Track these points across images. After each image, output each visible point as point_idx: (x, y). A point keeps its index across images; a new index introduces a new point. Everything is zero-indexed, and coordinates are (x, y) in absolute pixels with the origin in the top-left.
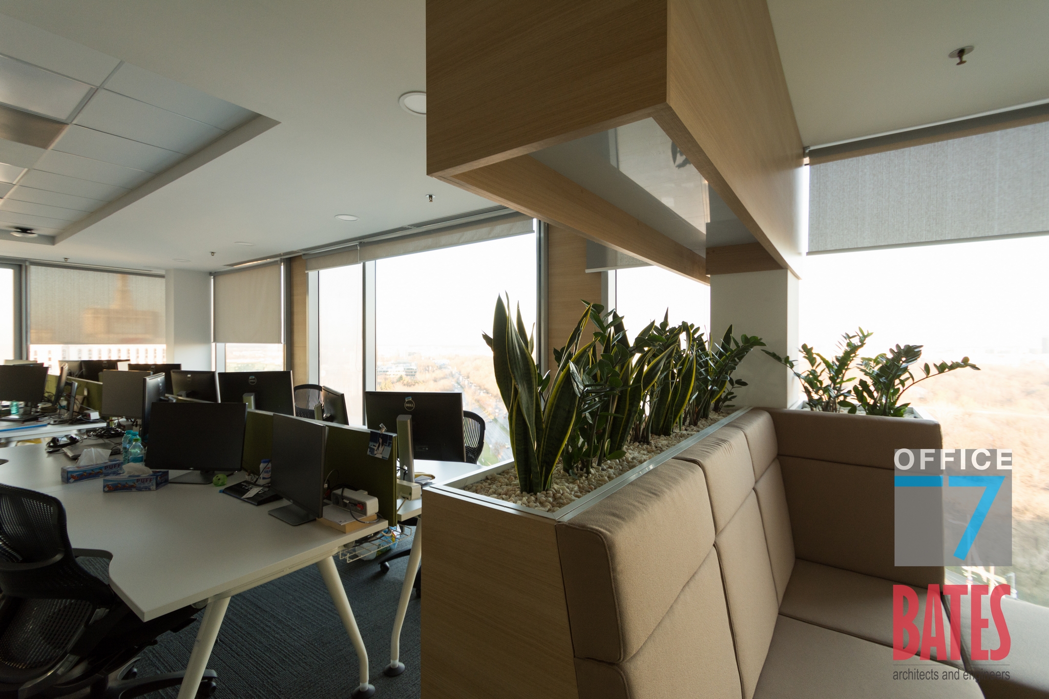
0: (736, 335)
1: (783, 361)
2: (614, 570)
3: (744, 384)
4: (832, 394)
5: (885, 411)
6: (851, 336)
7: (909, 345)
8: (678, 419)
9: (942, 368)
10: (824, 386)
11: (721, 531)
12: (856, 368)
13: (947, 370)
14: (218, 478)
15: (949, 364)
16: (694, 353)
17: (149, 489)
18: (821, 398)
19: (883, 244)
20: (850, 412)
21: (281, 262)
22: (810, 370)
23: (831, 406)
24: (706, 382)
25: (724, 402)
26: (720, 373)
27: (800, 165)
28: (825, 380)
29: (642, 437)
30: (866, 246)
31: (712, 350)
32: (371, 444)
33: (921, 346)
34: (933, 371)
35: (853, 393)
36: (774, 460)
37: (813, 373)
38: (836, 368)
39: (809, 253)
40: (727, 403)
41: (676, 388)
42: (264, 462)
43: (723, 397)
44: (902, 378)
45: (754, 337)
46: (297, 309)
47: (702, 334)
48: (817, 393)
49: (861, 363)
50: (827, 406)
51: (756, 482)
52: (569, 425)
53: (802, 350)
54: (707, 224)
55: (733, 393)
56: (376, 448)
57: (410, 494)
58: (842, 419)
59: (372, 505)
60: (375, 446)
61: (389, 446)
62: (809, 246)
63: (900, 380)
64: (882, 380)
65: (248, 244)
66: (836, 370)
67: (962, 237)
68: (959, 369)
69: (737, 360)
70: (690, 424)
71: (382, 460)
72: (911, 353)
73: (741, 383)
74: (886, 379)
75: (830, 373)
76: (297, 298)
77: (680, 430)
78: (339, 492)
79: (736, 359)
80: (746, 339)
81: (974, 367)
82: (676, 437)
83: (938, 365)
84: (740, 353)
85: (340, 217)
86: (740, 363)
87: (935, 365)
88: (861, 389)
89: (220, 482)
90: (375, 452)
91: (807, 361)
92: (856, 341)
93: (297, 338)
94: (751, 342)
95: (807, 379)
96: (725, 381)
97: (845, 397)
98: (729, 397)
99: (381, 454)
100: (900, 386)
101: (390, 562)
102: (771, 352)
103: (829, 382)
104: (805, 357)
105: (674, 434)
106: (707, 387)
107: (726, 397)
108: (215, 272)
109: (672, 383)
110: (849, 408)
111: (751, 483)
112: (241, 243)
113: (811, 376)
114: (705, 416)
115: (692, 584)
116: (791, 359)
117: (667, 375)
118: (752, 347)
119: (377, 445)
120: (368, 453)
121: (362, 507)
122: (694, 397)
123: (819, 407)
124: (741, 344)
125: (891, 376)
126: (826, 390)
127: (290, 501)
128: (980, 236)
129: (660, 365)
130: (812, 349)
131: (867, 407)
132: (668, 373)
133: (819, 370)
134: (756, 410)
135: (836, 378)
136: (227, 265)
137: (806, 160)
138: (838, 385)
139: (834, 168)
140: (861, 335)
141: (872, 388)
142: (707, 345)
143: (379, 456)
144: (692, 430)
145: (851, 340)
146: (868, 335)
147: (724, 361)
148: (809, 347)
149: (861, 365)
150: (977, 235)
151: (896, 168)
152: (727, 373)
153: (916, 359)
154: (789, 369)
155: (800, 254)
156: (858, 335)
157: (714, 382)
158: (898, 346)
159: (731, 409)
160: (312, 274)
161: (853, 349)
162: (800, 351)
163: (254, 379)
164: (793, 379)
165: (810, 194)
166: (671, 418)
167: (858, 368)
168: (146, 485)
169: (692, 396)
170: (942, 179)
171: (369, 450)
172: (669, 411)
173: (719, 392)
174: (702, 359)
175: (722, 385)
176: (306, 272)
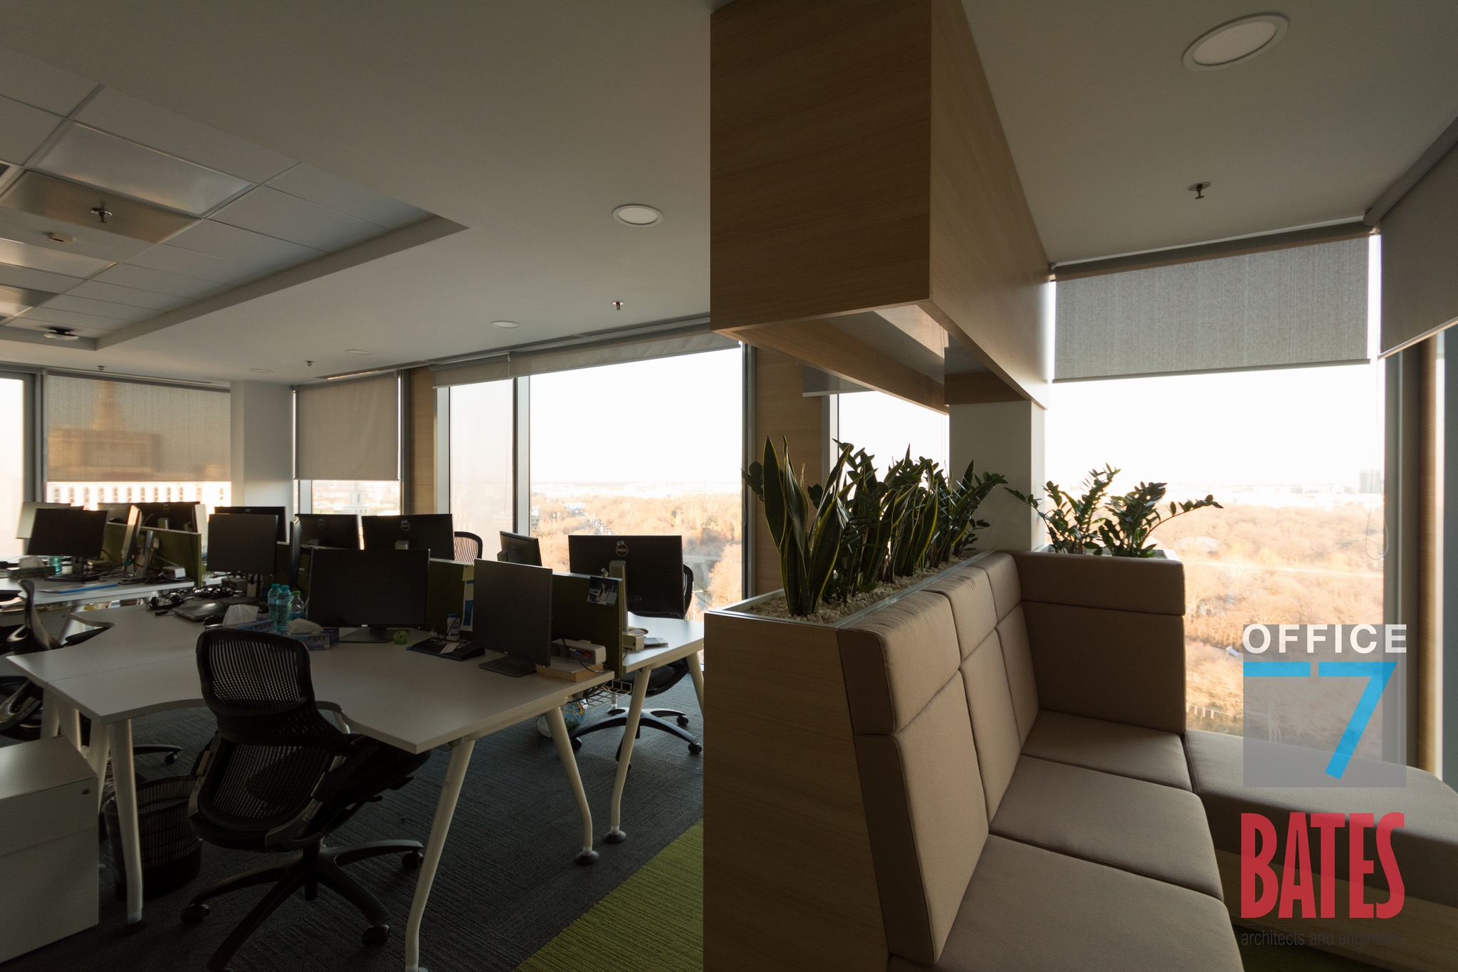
0: (978, 472)
1: (1027, 500)
2: (887, 662)
3: (986, 525)
4: (1077, 536)
5: (1132, 552)
6: (1098, 472)
7: (1152, 483)
8: (920, 559)
9: (1187, 507)
10: (1069, 527)
11: (965, 659)
12: (1104, 508)
13: (1192, 508)
14: (400, 635)
15: (1194, 502)
16: (936, 491)
17: (323, 649)
18: (1066, 539)
19: (1133, 373)
20: (1095, 553)
21: (398, 375)
22: (1056, 510)
23: (1076, 548)
24: (946, 521)
25: (964, 546)
26: (962, 512)
27: (1045, 281)
28: (1071, 520)
29: (885, 577)
30: (1115, 374)
31: (953, 487)
32: (592, 591)
33: (1165, 484)
34: (1179, 510)
35: (1099, 533)
36: (1017, 605)
37: (1059, 513)
38: (1082, 507)
39: (1055, 381)
40: (968, 546)
41: (918, 527)
42: (452, 616)
43: (963, 540)
44: (1150, 517)
45: (996, 475)
46: (419, 436)
47: (942, 471)
48: (1062, 534)
49: (1110, 502)
50: (1072, 547)
51: (998, 623)
52: (834, 555)
53: (1047, 488)
54: (945, 349)
55: (974, 535)
56: (597, 595)
57: (634, 644)
58: (1088, 561)
59: (601, 653)
60: (597, 593)
61: (614, 591)
62: (1055, 373)
63: (1147, 520)
64: (1128, 519)
65: (363, 353)
66: (1082, 509)
67: (1212, 368)
68: (1203, 508)
69: (979, 499)
70: (930, 566)
71: (608, 607)
72: (1156, 491)
73: (983, 524)
74: (1132, 518)
75: (1076, 513)
76: (419, 422)
77: (922, 571)
78: (559, 642)
79: (977, 497)
80: (988, 477)
81: (1217, 505)
82: (918, 577)
83: (1183, 504)
84: (983, 491)
85: (497, 324)
86: (982, 502)
87: (1180, 504)
88: (1106, 529)
89: (402, 639)
90: (598, 599)
91: (1052, 500)
92: (1103, 478)
93: (419, 473)
94: (993, 480)
95: (1052, 520)
96: (967, 521)
97: (1091, 538)
98: (970, 539)
99: (605, 600)
100: (1147, 526)
101: (581, 737)
102: (1014, 490)
103: (1075, 523)
104: (1049, 496)
105: (916, 575)
106: (948, 527)
107: (967, 539)
108: (299, 386)
109: (915, 521)
110: (1095, 550)
111: (992, 621)
112: (355, 352)
113: (1057, 517)
114: (946, 560)
115: (942, 693)
116: (1034, 498)
117: (911, 513)
118: (994, 485)
119: (599, 591)
120: (588, 600)
121: (591, 656)
122: (935, 537)
123: (1065, 549)
124: (983, 481)
125: (1137, 516)
126: (1072, 531)
127: (503, 653)
128: (1230, 366)
129: (905, 503)
130: (1057, 486)
131: (1113, 549)
132: (911, 512)
133: (1065, 510)
134: (998, 553)
135: (1081, 518)
136: (321, 377)
137: (1053, 277)
138: (1086, 526)
139: (1081, 285)
140: (1108, 472)
141: (1118, 528)
142: (946, 481)
143: (604, 603)
144: (933, 572)
145: (1098, 477)
146: (1116, 472)
147: (966, 499)
148: (1054, 485)
149: (1110, 504)
150: (1227, 366)
151: (1147, 291)
152: (968, 512)
153: (1160, 497)
154: (1033, 509)
155: (1045, 381)
156: (1105, 472)
157: (955, 522)
158: (1142, 484)
159: (973, 552)
160: (441, 391)
161: (1100, 486)
162: (1045, 489)
163: (407, 524)
164: (1038, 520)
165: (1056, 315)
166: (913, 558)
167: (1106, 507)
168: (319, 643)
169: (934, 536)
170: (1192, 304)
171: (589, 597)
172: (911, 551)
173: (959, 533)
174: (943, 497)
175: (963, 526)
176: (434, 388)
